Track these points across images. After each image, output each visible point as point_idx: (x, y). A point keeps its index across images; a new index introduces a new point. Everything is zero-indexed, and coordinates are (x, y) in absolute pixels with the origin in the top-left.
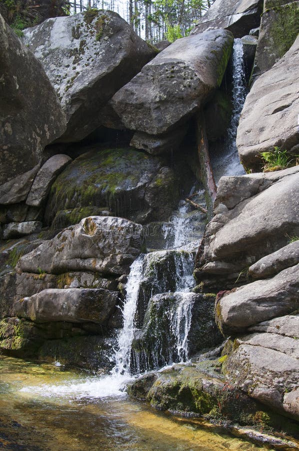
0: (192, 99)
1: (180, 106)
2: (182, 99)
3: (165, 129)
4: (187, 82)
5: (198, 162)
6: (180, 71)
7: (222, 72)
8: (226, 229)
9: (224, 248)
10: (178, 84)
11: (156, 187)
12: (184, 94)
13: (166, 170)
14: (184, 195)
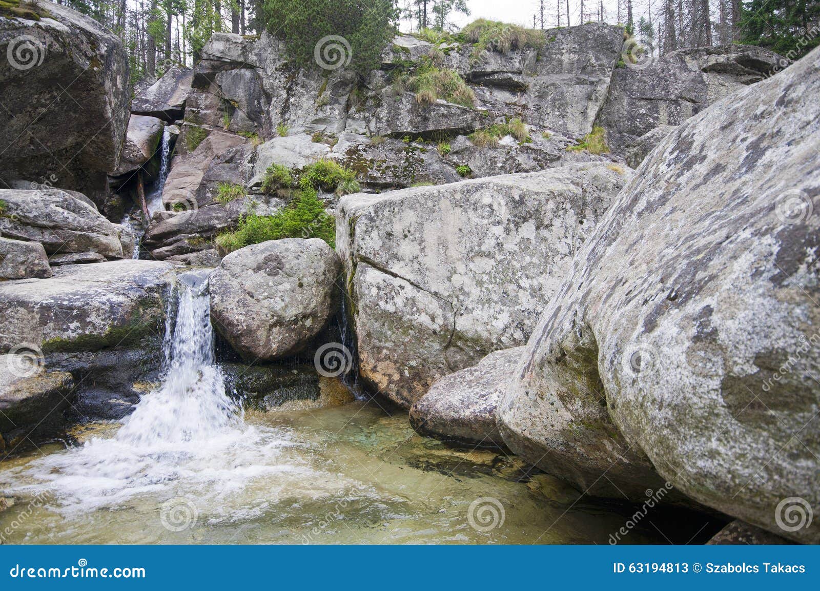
0: (138, 163)
1: (129, 165)
2: (131, 162)
3: (119, 175)
4: (135, 154)
5: (138, 196)
6: (131, 146)
7: (155, 147)
8: (156, 229)
9: (155, 235)
10: (129, 154)
11: (112, 205)
12: (133, 160)
13: (117, 196)
14: (127, 211)
